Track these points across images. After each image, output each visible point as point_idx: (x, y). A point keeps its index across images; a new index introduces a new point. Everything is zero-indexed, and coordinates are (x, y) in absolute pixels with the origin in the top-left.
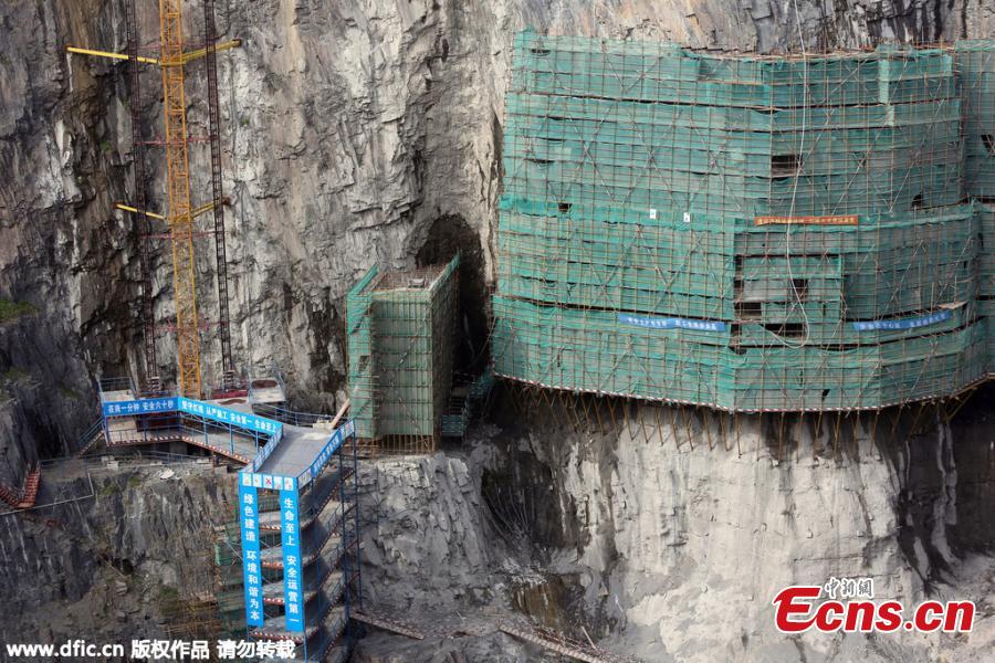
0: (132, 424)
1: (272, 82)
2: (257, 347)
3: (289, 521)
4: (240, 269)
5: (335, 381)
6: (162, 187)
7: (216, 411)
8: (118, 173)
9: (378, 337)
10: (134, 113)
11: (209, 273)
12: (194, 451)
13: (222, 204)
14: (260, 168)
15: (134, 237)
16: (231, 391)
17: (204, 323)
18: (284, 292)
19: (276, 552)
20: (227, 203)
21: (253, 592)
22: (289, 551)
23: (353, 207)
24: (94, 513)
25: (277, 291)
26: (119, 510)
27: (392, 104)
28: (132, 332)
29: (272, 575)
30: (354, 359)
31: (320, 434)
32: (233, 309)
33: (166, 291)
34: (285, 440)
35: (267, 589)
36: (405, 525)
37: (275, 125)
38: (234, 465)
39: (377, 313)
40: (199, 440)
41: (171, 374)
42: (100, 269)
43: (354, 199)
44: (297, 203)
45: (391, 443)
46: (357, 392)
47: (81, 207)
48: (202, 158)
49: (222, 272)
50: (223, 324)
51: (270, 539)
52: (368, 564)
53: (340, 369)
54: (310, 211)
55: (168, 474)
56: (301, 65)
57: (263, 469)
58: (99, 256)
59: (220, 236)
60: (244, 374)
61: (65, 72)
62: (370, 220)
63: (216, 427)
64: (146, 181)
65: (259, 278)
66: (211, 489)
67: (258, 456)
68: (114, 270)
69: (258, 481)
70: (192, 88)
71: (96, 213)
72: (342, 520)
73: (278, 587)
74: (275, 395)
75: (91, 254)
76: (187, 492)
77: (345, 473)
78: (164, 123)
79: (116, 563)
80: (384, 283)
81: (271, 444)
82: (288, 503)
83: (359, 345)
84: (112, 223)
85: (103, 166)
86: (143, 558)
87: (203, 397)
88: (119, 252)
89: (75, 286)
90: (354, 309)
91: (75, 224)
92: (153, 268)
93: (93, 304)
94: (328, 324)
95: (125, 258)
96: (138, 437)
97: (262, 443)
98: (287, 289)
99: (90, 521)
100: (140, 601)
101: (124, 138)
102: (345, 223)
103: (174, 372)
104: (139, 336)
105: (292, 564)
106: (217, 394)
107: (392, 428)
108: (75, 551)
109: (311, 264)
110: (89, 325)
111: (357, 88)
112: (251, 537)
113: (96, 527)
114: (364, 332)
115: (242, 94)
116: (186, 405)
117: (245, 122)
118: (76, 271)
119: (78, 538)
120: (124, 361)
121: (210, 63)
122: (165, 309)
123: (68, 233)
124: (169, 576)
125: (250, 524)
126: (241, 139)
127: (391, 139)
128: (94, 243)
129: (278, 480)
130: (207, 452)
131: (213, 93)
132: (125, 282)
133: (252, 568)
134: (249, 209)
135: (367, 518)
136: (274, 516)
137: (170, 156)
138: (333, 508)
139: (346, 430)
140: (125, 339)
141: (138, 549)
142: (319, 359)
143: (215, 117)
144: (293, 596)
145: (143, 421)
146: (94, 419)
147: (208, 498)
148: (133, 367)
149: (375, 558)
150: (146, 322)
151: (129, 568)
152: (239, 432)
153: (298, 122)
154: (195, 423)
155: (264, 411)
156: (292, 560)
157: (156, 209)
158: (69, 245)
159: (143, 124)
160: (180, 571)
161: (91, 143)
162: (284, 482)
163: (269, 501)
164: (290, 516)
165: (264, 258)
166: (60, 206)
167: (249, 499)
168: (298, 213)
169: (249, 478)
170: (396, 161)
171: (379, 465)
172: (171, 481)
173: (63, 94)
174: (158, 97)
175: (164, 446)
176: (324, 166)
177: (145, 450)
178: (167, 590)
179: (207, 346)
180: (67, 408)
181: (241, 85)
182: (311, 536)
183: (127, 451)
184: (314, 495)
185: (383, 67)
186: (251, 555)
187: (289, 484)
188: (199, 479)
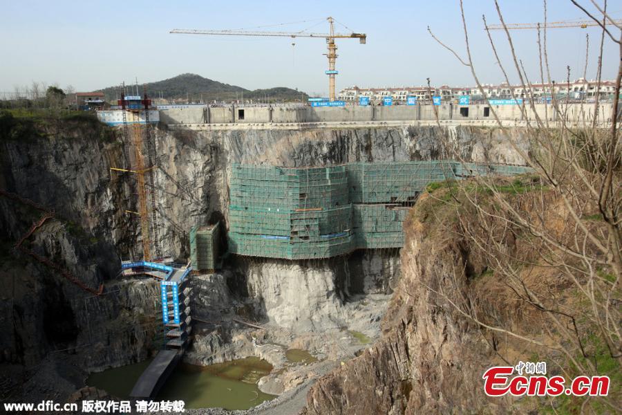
0: (131, 270)
1: (168, 177)
2: (165, 248)
3: (175, 294)
4: (160, 227)
5: (187, 256)
6: (138, 205)
7: (154, 265)
8: (126, 202)
9: (198, 244)
10: (130, 186)
11: (152, 228)
12: (148, 276)
13: (155, 210)
14: (165, 200)
15: (130, 219)
16: (159, 259)
17: (151, 242)
18: (173, 232)
19: (172, 302)
20: (157, 209)
21: (165, 314)
22: (175, 302)
23: (190, 210)
24: (120, 294)
25: (171, 232)
26: (127, 294)
27: (200, 183)
28: (130, 245)
29: (170, 309)
30: (192, 250)
31: (183, 270)
32: (159, 237)
33: (140, 234)
34: (174, 272)
35: (169, 313)
36: (206, 293)
37: (169, 189)
38: (159, 279)
39: (198, 238)
40: (150, 273)
41: (141, 256)
42: (121, 228)
43: (191, 208)
44: (176, 209)
45: (203, 271)
46: (193, 258)
47: (115, 211)
48: (149, 197)
49: (156, 228)
50: (156, 242)
51: (170, 299)
52: (197, 304)
53: (188, 252)
54: (179, 211)
55: (141, 283)
56: (176, 173)
57: (168, 280)
58: (121, 224)
59: (155, 218)
60: (162, 255)
61: (109, 175)
62: (195, 213)
63: (154, 269)
64: (134, 204)
65: (165, 230)
66: (153, 286)
67: (166, 276)
68: (125, 228)
69: (166, 283)
70: (146, 179)
71: (119, 213)
72: (189, 293)
73: (172, 312)
74: (171, 260)
75: (119, 224)
76: (146, 287)
77: (190, 280)
78: (138, 189)
79: (126, 308)
80: (199, 229)
81: (170, 273)
82: (175, 289)
83: (193, 246)
84: (124, 215)
85: (121, 200)
86: (134, 306)
87: (151, 261)
88: (126, 223)
89: (114, 233)
90: (192, 237)
91: (113, 216)
92: (136, 227)
93: (119, 237)
94: (185, 241)
95: (128, 225)
96: (132, 273)
97: (167, 273)
98: (174, 232)
99: (119, 297)
100: (133, 319)
101: (127, 192)
102: (189, 214)
103: (142, 256)
104: (132, 246)
105: (176, 306)
106: (155, 260)
107: (203, 267)
108: (114, 306)
109: (180, 225)
110: (119, 242)
111: (191, 178)
112: (165, 298)
113: (120, 298)
114: (195, 242)
115: (160, 180)
116: (146, 264)
117: (160, 188)
118: (114, 228)
119: (115, 302)
120: (128, 252)
121: (151, 172)
122: (139, 238)
123: (112, 219)
124: (141, 311)
125: (164, 295)
126: (160, 192)
127: (200, 192)
128: (119, 221)
129: (172, 283)
130: (152, 276)
131: (152, 180)
132: (128, 231)
133: (165, 307)
134: (163, 211)
135: (197, 291)
136: (171, 293)
137: (140, 197)
138: (187, 290)
139: (190, 269)
140: (129, 246)
141: (133, 304)
142: (183, 250)
143: (153, 187)
144: (176, 314)
145: (134, 269)
146: (120, 268)
147: (152, 289)
148: (131, 254)
149: (199, 303)
150: (134, 242)
151: (130, 309)
152: (162, 271)
153: (175, 187)
154: (149, 269)
155: (168, 265)
156: (176, 304)
157: (137, 212)
158: (112, 222)
159: (133, 189)
160: (145, 310)
161: (118, 193)
162: (173, 283)
163: (169, 288)
164: (175, 292)
165: (167, 224)
166: (109, 211)
167: (164, 288)
168: (176, 212)
169: (164, 283)
170: (202, 197)
171: (199, 277)
172: (142, 285)
173: (109, 181)
174: (136, 181)
175: (140, 275)
176: (183, 199)
177: (134, 276)
178: (141, 315)
179: (151, 248)
180: (112, 266)
181: (160, 178)
182: (181, 298)
183: (129, 277)
184: (182, 287)
185: (198, 173)
186: (165, 303)
187: (175, 284)
188: (149, 284)
